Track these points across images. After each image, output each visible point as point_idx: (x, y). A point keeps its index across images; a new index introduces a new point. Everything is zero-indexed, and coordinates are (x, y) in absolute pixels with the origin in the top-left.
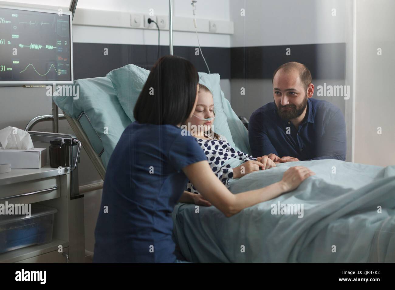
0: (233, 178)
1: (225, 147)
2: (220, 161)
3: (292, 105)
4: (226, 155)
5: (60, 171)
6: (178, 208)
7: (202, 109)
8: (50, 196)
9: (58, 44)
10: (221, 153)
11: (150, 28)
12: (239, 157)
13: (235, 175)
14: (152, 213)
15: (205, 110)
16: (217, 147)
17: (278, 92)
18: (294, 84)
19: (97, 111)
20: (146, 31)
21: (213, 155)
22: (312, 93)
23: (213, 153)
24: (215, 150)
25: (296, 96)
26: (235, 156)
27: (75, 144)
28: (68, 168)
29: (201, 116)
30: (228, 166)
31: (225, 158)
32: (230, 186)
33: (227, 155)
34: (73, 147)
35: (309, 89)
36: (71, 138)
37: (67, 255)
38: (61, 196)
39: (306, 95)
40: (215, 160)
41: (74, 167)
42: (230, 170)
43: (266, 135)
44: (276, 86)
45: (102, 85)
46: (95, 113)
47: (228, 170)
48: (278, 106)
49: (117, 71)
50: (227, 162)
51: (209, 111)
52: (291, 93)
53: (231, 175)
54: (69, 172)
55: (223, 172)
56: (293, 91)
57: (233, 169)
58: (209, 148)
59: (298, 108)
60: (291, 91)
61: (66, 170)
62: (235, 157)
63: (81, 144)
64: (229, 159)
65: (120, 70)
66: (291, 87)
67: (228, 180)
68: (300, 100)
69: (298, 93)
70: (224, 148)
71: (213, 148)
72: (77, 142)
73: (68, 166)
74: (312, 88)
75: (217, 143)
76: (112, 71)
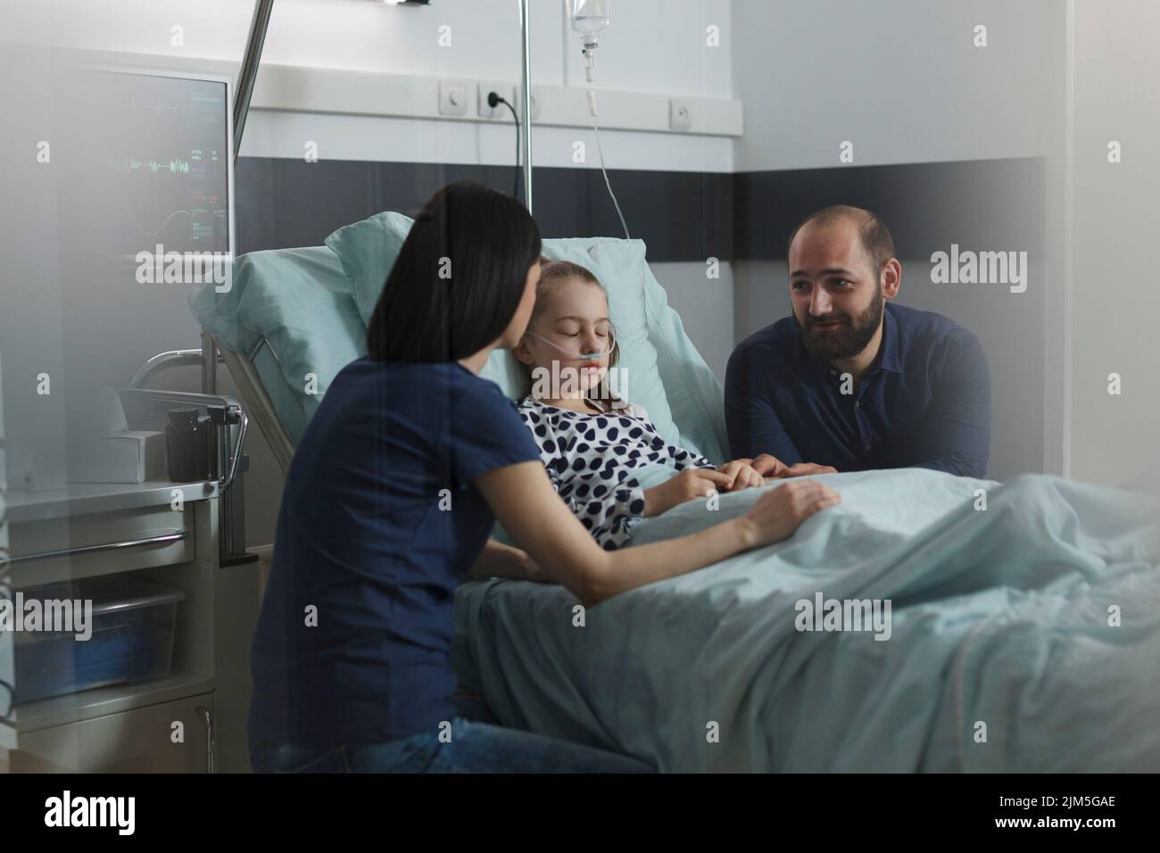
0: (643, 513)
1: (636, 433)
2: (616, 470)
3: (842, 315)
4: (635, 454)
5: (194, 490)
6: (485, 590)
7: (573, 327)
8: (167, 556)
9: (193, 158)
10: (620, 451)
11: (494, 119)
12: (673, 461)
13: (648, 507)
14: (392, 593)
15: (583, 331)
16: (613, 434)
17: (804, 285)
18: (843, 255)
19: (293, 334)
20: (484, 127)
21: (597, 455)
22: (895, 286)
23: (598, 450)
24: (607, 441)
25: (851, 290)
26: (660, 458)
27: (236, 419)
28: (214, 483)
29: (572, 347)
30: (634, 483)
31: (631, 464)
32: (631, 536)
33: (639, 455)
34: (229, 428)
35: (887, 274)
36: (225, 403)
37: (207, 714)
38: (195, 557)
39: (879, 290)
40: (602, 468)
41: (228, 481)
42: (637, 493)
43: (768, 406)
44: (795, 266)
45: (315, 268)
46: (289, 342)
47: (631, 494)
48: (802, 322)
49: (354, 229)
50: (633, 473)
51: (594, 335)
52: (838, 283)
53: (637, 507)
54: (215, 493)
55: (617, 498)
56: (840, 276)
57: (645, 492)
58: (591, 436)
59: (856, 324)
60: (835, 276)
61: (208, 489)
62: (662, 461)
63: (246, 421)
64: (643, 465)
65: (360, 226)
66: (835, 265)
67: (628, 519)
68: (861, 301)
69: (853, 280)
70: (636, 438)
71: (601, 435)
72: (237, 416)
73: (215, 478)
74: (894, 271)
75: (613, 422)
76: (339, 230)
